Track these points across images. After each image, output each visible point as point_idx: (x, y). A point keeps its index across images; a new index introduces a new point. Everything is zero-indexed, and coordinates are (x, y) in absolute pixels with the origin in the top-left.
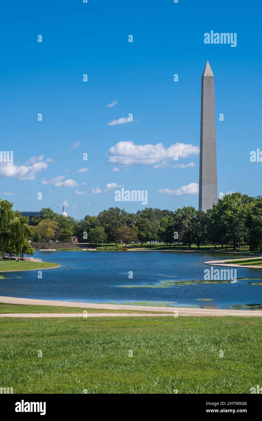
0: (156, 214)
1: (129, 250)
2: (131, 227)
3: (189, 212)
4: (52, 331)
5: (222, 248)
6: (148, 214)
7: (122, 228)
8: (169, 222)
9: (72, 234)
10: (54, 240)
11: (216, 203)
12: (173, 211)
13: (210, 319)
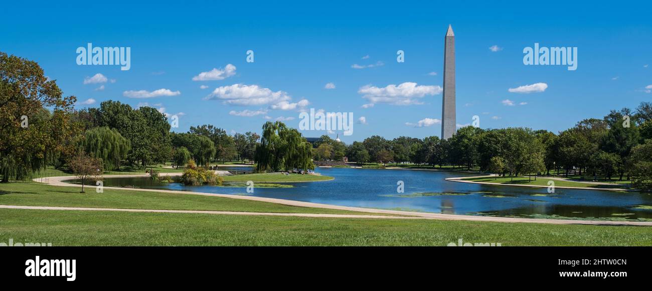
0: (409, 141)
1: (387, 168)
2: (389, 150)
3: (434, 140)
4: (328, 227)
5: (459, 168)
6: (402, 141)
7: (382, 151)
8: (418, 147)
9: (344, 155)
10: (330, 160)
11: (455, 134)
12: (422, 139)
13: (449, 222)
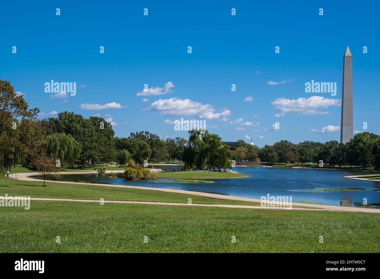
0: (312, 145)
1: (293, 167)
2: (295, 153)
3: (334, 144)
4: (245, 216)
5: (356, 167)
6: (307, 145)
7: (289, 153)
8: (321, 150)
9: (257, 156)
10: (245, 160)
11: (353, 138)
12: (324, 143)
13: (347, 213)
